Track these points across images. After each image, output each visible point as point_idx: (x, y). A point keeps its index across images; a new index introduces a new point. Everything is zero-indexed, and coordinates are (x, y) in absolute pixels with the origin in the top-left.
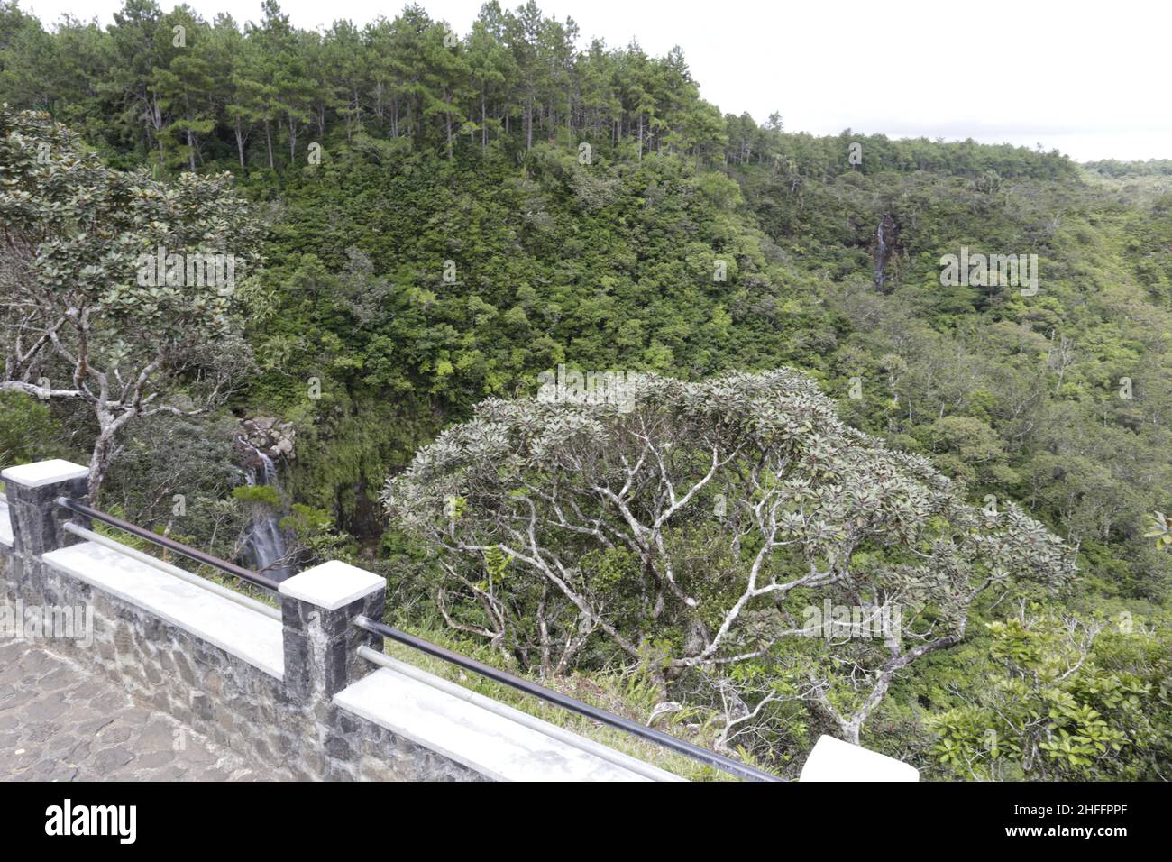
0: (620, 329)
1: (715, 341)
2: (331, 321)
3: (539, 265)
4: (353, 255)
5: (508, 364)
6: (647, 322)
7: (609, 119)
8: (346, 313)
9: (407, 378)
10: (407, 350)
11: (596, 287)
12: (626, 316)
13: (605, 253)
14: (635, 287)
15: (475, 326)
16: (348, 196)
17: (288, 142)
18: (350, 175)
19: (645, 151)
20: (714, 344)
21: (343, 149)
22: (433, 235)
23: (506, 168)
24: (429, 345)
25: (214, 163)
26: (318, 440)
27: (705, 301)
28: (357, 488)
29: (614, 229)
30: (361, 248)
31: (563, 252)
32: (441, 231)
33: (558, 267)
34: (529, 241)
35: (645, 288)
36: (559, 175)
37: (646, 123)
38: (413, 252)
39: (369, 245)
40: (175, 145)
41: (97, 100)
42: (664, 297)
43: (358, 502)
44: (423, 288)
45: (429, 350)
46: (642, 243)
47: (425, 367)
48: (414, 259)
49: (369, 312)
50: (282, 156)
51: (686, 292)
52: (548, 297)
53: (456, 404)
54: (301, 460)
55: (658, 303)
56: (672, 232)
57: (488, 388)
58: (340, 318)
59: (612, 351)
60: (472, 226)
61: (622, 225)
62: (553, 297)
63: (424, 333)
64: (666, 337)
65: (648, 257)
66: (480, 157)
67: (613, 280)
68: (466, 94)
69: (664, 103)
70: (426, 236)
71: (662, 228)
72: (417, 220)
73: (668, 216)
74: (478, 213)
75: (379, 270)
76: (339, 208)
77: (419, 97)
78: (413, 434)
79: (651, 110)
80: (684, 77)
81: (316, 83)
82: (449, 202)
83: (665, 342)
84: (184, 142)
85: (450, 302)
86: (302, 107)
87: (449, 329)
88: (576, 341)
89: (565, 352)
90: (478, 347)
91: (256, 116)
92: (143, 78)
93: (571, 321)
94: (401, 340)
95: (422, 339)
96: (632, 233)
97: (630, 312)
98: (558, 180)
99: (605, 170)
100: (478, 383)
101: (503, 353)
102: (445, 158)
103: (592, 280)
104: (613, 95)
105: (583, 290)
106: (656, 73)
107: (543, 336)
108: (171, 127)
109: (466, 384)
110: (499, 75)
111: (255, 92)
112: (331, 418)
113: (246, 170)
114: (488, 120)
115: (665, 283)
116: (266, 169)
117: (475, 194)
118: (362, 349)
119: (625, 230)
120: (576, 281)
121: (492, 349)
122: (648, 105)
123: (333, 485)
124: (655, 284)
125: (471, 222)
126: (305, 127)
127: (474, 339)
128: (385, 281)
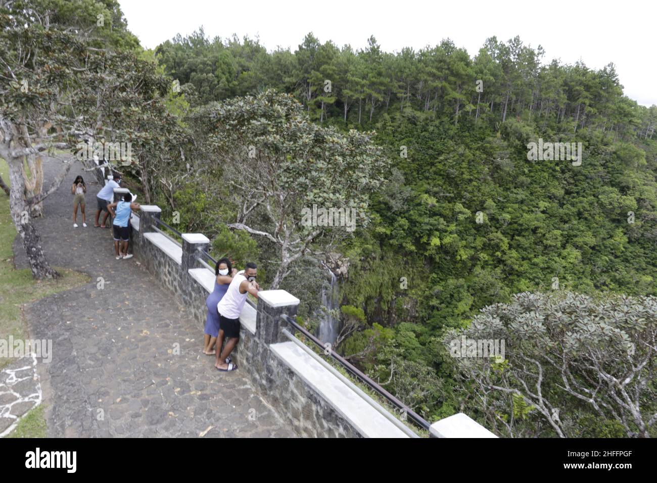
0: (547, 235)
1: (613, 251)
2: (378, 207)
3: (500, 190)
4: (394, 173)
5: (473, 245)
6: (566, 233)
7: (557, 106)
8: (386, 204)
9: (413, 244)
10: (416, 229)
11: (534, 207)
12: (552, 227)
13: (543, 187)
14: (561, 210)
15: (457, 220)
16: (396, 140)
17: (370, 110)
18: (399, 130)
19: (579, 127)
20: (613, 253)
21: (398, 115)
22: (440, 166)
23: (488, 132)
24: (428, 227)
25: (332, 119)
26: (361, 270)
27: (609, 225)
28: (376, 300)
29: (551, 173)
30: (399, 169)
31: (516, 183)
32: (445, 164)
33: (512, 192)
34: (496, 175)
35: (567, 211)
36: (520, 138)
37: (582, 110)
38: (427, 174)
39: (404, 168)
40: (315, 109)
41: (284, 86)
42: (580, 219)
43: (376, 308)
44: (430, 195)
45: (428, 230)
46: (569, 184)
47: (425, 240)
48: (427, 178)
49: (399, 205)
50: (365, 117)
51: (597, 217)
52: (503, 210)
53: (438, 263)
54: (350, 279)
55: (575, 222)
56: (591, 179)
57: (458, 258)
58: (383, 206)
59: (540, 248)
60: (463, 163)
61: (557, 171)
62: (506, 210)
63: (427, 220)
64: (578, 244)
65: (572, 193)
66: (474, 125)
67: (547, 204)
68: (470, 88)
69: (597, 97)
70: (436, 166)
71: (584, 175)
72: (432, 157)
73: (589, 168)
74: (468, 157)
75: (408, 182)
76: (391, 146)
77: (443, 89)
78: (411, 276)
79: (587, 102)
80: (614, 82)
81: (389, 80)
82: (452, 149)
83: (577, 247)
84: (319, 107)
85: (444, 205)
86: (379, 92)
87: (442, 220)
88: (517, 238)
89: (509, 243)
90: (456, 233)
91: (356, 96)
92: (306, 75)
93: (516, 226)
94: (413, 222)
95: (425, 223)
96: (563, 177)
97: (555, 225)
98: (519, 140)
99: (550, 137)
100: (453, 254)
101: (471, 239)
102: (453, 123)
103: (533, 203)
104: (562, 92)
105: (525, 208)
106: (594, 79)
107: (497, 232)
108: (315, 100)
109: (447, 253)
110: (492, 78)
111: (357, 83)
112: (369, 259)
113: (346, 123)
114: (481, 104)
115: (582, 210)
116: (356, 123)
117: (467, 146)
118: (391, 224)
119: (559, 175)
120: (522, 202)
121: (465, 235)
122: (585, 98)
123: (364, 296)
124: (574, 210)
125: (463, 161)
126: (380, 103)
127: (455, 228)
128: (410, 189)
